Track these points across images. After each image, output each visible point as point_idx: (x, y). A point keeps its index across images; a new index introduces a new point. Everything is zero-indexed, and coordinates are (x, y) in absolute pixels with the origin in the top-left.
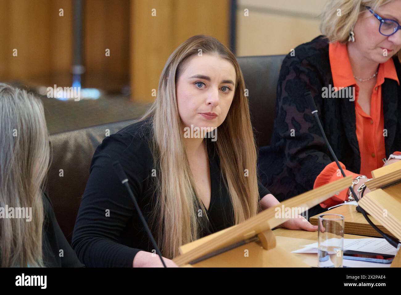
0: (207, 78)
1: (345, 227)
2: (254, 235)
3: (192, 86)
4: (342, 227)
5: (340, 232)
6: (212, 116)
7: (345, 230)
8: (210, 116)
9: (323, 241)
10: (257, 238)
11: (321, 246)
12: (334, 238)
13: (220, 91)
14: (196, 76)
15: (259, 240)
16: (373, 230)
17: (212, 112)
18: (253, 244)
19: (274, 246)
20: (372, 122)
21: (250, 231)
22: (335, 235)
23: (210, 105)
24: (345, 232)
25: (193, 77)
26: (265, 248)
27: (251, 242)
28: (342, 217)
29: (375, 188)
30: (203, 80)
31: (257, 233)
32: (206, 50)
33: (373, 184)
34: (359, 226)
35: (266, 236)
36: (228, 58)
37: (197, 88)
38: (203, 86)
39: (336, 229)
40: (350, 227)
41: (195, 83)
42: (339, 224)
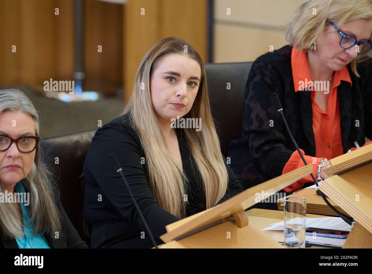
0: (178, 75)
1: (307, 208)
2: (229, 215)
3: (165, 80)
4: (304, 208)
5: (303, 212)
6: (181, 106)
7: (307, 210)
8: (179, 106)
9: (288, 220)
10: (232, 218)
11: (286, 224)
12: (298, 218)
13: (188, 85)
14: (169, 72)
15: (233, 219)
16: (331, 210)
17: (181, 103)
18: (229, 223)
19: (247, 224)
20: (328, 118)
21: (226, 211)
22: (299, 215)
23: (179, 97)
24: (307, 212)
25: (165, 73)
26: (239, 226)
27: (227, 221)
28: (304, 199)
29: (332, 175)
30: (173, 76)
31: (233, 213)
32: (178, 50)
33: (331, 171)
34: (319, 207)
35: (240, 216)
36: (196, 58)
37: (169, 82)
38: (174, 80)
39: (299, 210)
40: (312, 207)
41: (167, 78)
42: (302, 206)
